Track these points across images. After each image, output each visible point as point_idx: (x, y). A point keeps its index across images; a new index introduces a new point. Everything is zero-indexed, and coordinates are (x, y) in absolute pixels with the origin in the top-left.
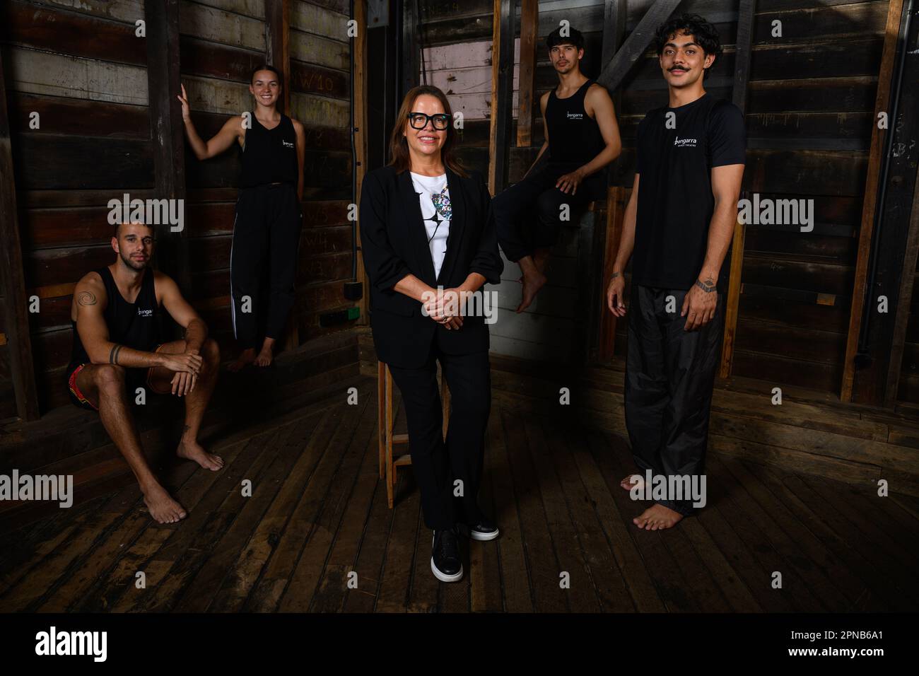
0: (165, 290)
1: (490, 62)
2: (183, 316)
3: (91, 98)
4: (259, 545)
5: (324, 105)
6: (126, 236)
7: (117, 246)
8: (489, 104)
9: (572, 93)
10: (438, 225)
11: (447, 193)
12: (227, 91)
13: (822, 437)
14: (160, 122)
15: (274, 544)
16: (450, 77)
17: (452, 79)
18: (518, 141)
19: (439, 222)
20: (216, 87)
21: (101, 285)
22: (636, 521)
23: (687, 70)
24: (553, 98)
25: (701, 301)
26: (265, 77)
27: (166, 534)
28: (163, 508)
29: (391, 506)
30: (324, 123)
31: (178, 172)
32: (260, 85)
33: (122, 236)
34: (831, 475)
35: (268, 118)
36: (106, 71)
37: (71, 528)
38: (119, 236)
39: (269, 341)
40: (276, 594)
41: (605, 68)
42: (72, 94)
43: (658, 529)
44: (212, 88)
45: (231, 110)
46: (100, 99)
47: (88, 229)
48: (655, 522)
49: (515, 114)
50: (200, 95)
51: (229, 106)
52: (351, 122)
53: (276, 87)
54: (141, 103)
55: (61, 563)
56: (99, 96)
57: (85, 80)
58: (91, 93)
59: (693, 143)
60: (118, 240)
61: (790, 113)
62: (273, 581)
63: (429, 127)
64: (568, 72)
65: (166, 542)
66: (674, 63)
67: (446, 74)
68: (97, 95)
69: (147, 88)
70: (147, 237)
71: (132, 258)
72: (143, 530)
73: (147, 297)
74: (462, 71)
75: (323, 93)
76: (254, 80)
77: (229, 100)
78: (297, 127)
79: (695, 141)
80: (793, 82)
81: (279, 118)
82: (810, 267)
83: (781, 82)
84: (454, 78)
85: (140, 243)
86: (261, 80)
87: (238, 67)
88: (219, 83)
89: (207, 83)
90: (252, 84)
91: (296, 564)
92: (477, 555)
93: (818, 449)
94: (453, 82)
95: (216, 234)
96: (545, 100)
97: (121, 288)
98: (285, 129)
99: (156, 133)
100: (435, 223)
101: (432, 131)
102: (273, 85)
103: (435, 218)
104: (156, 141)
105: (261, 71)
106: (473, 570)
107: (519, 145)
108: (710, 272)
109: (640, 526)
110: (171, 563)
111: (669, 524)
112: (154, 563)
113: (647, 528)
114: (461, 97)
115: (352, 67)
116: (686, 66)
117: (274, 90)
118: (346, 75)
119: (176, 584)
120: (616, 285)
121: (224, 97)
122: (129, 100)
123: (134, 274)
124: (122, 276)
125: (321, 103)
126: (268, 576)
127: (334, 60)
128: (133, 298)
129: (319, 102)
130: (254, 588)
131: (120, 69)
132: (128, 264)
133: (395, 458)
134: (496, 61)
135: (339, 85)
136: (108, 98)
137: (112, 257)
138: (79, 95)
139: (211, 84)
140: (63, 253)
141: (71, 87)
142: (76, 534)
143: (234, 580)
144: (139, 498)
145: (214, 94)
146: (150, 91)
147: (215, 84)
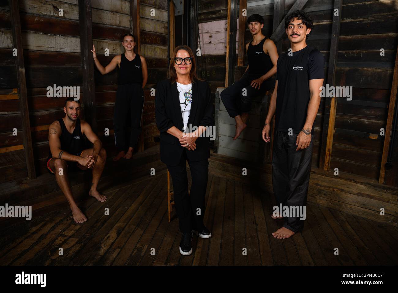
0: (85, 128)
1: (226, 29)
2: (92, 138)
3: (57, 51)
4: (113, 234)
5: (156, 49)
6: (69, 107)
7: (66, 110)
8: (226, 47)
9: (258, 43)
10: (186, 106)
11: (191, 92)
12: (114, 45)
13: (365, 200)
14: (85, 59)
15: (119, 234)
16: (210, 36)
18: (238, 64)
19: (186, 105)
20: (109, 44)
21: (59, 126)
22: (273, 234)
23: (299, 35)
24: (250, 45)
25: (304, 139)
26: (129, 39)
27: (78, 227)
28: (79, 217)
29: (169, 221)
30: (156, 57)
31: (92, 80)
32: (126, 42)
33: (68, 107)
34: (370, 218)
35: (130, 56)
36: (63, 39)
37: (43, 223)
38: (67, 107)
39: (131, 148)
40: (114, 255)
41: (274, 32)
42: (49, 49)
43: (282, 238)
44: (107, 44)
45: (115, 53)
46: (61, 51)
47: (56, 103)
48: (281, 235)
49: (237, 52)
50: (102, 47)
51: (115, 51)
52: (168, 56)
53: (133, 43)
54: (78, 52)
55: (37, 236)
56: (60, 50)
57: (55, 44)
58: (57, 49)
59: (301, 69)
60: (66, 108)
61: (358, 51)
62: (115, 249)
63: (183, 63)
64: (256, 34)
65: (77, 231)
66: (293, 32)
67: (208, 35)
68: (59, 49)
69: (80, 46)
70: (78, 108)
71: (72, 116)
72: (69, 226)
73: (78, 131)
74: (215, 33)
75: (156, 44)
76: (124, 40)
77: (114, 48)
78: (142, 59)
79: (302, 68)
80: (359, 36)
81: (135, 55)
82: (366, 121)
83: (354, 36)
84: (212, 36)
85: (75, 110)
86: (127, 40)
87: (119, 35)
88: (110, 42)
89: (105, 42)
90: (123, 42)
91: (125, 243)
92: (200, 245)
93: (364, 206)
94: (211, 38)
95: (109, 104)
96: (247, 46)
97: (67, 127)
98: (137, 60)
99: (83, 64)
100: (185, 105)
101: (185, 65)
102: (132, 42)
103: (185, 103)
104: (83, 67)
105: (127, 36)
106: (197, 251)
107: (238, 65)
108: (308, 126)
109: (275, 237)
110: (77, 239)
111: (288, 237)
112: (71, 239)
113: (278, 238)
114: (215, 44)
115: (169, 33)
116: (298, 33)
117: (132, 44)
118: (166, 36)
119: (77, 248)
120: (266, 129)
121: (112, 47)
122: (73, 51)
123: (72, 122)
124: (68, 123)
125: (155, 48)
126: (113, 247)
127: (161, 30)
128: (72, 131)
129: (154, 48)
130: (107, 252)
131: (69, 38)
132: (70, 118)
133: (171, 201)
134: (229, 29)
135: (163, 40)
136: (64, 50)
137: (63, 115)
138: (52, 50)
139: (107, 42)
140: (46, 113)
141: (49, 47)
142: (45, 225)
143: (99, 248)
144: (71, 212)
145: (108, 46)
146: (81, 46)
147: (108, 42)
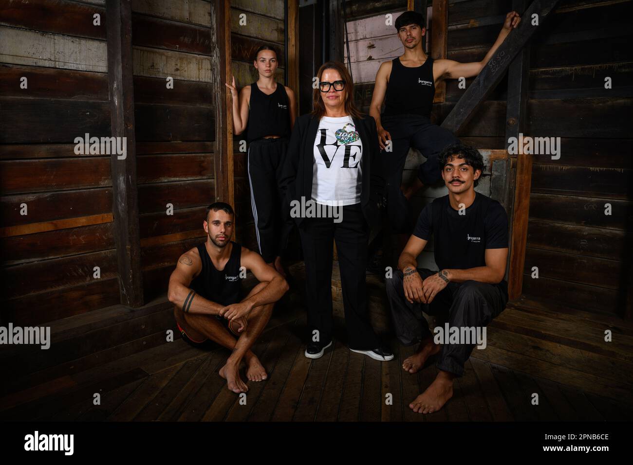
3: (57, 67)
7: (207, 227)
10: (337, 148)
12: (177, 60)
14: (115, 86)
16: (369, 45)
17: (371, 47)
19: (338, 146)
20: (167, 57)
26: (267, 55)
31: (129, 128)
32: (263, 61)
33: (211, 220)
35: (268, 86)
36: (71, 43)
42: (41, 63)
44: (164, 58)
45: (180, 76)
46: (65, 67)
47: (52, 177)
50: (153, 63)
51: (178, 73)
54: (101, 71)
56: (65, 65)
57: (53, 52)
58: (57, 63)
60: (208, 224)
67: (366, 43)
68: (62, 64)
69: (107, 58)
70: (228, 222)
71: (217, 239)
74: (381, 39)
77: (178, 67)
78: (290, 93)
81: (276, 86)
84: (373, 45)
85: (223, 227)
86: (263, 57)
87: (186, 40)
88: (170, 53)
89: (159, 53)
94: (372, 49)
95: (166, 181)
97: (213, 259)
99: (112, 96)
100: (336, 147)
103: (335, 144)
104: (112, 102)
115: (286, 40)
117: (274, 65)
121: (173, 64)
122: (91, 68)
123: (219, 250)
127: (270, 34)
128: (221, 267)
131: (83, 42)
132: (214, 242)
138: (47, 64)
139: (162, 54)
140: (30, 197)
141: (41, 57)
145: (165, 62)
146: (109, 60)
147: (166, 54)
